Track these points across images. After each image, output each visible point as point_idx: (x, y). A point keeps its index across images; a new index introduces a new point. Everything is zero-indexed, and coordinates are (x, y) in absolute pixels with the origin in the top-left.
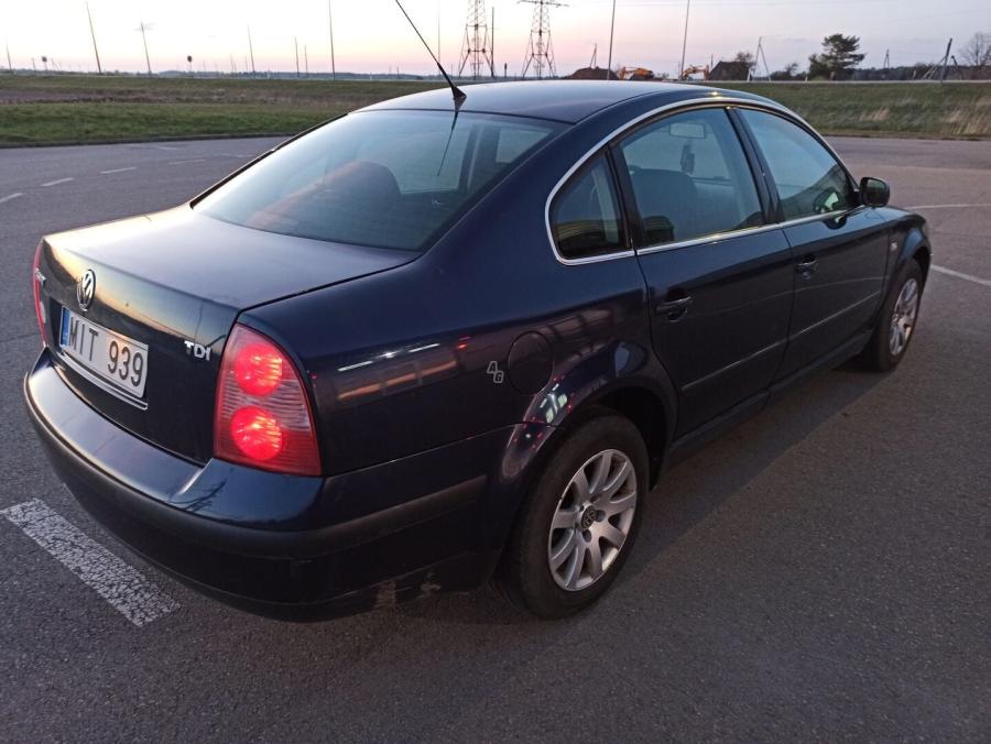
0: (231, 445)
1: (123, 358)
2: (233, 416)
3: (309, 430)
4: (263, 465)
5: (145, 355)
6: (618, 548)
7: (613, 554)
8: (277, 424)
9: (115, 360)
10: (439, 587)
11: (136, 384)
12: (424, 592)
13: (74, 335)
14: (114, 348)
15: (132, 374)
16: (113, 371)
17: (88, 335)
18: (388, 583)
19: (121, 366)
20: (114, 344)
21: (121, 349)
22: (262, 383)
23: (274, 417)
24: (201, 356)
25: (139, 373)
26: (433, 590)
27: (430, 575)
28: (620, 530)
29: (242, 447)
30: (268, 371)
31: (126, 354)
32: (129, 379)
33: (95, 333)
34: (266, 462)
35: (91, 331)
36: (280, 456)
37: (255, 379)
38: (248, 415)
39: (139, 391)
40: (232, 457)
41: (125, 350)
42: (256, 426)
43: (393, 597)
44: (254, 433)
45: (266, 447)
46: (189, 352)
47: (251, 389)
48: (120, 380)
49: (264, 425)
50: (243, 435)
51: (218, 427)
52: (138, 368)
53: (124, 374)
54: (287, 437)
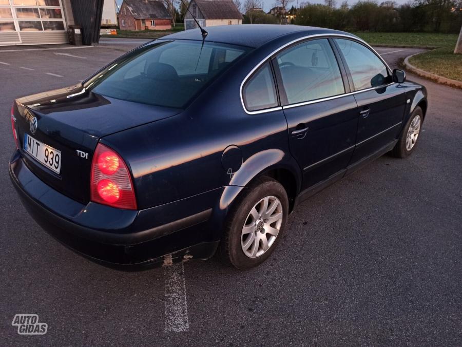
0: (98, 196)
1: (50, 156)
2: (99, 183)
3: (131, 190)
4: (111, 205)
5: (60, 155)
6: (275, 236)
7: (273, 239)
8: (117, 187)
9: (47, 157)
10: (192, 257)
11: (57, 168)
12: (185, 259)
13: (30, 144)
14: (47, 152)
15: (54, 163)
16: (46, 162)
17: (35, 145)
18: (169, 255)
19: (50, 159)
20: (47, 150)
21: (50, 152)
22: (111, 169)
23: (116, 184)
24: (84, 157)
25: (57, 163)
26: (189, 258)
27: (187, 252)
28: (276, 228)
29: (102, 197)
30: (113, 164)
31: (52, 154)
32: (53, 165)
33: (38, 145)
34: (112, 203)
35: (37, 143)
36: (119, 201)
37: (108, 167)
38: (105, 182)
39: (58, 171)
40: (98, 201)
41: (52, 152)
42: (108, 188)
43: (171, 261)
44: (108, 191)
45: (113, 197)
46: (78, 155)
47: (106, 172)
48: (49, 165)
49: (112, 187)
50: (104, 191)
51: (92, 188)
52: (57, 161)
53: (51, 163)
54: (122, 193)
